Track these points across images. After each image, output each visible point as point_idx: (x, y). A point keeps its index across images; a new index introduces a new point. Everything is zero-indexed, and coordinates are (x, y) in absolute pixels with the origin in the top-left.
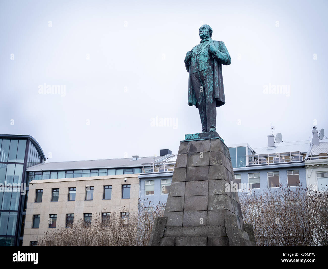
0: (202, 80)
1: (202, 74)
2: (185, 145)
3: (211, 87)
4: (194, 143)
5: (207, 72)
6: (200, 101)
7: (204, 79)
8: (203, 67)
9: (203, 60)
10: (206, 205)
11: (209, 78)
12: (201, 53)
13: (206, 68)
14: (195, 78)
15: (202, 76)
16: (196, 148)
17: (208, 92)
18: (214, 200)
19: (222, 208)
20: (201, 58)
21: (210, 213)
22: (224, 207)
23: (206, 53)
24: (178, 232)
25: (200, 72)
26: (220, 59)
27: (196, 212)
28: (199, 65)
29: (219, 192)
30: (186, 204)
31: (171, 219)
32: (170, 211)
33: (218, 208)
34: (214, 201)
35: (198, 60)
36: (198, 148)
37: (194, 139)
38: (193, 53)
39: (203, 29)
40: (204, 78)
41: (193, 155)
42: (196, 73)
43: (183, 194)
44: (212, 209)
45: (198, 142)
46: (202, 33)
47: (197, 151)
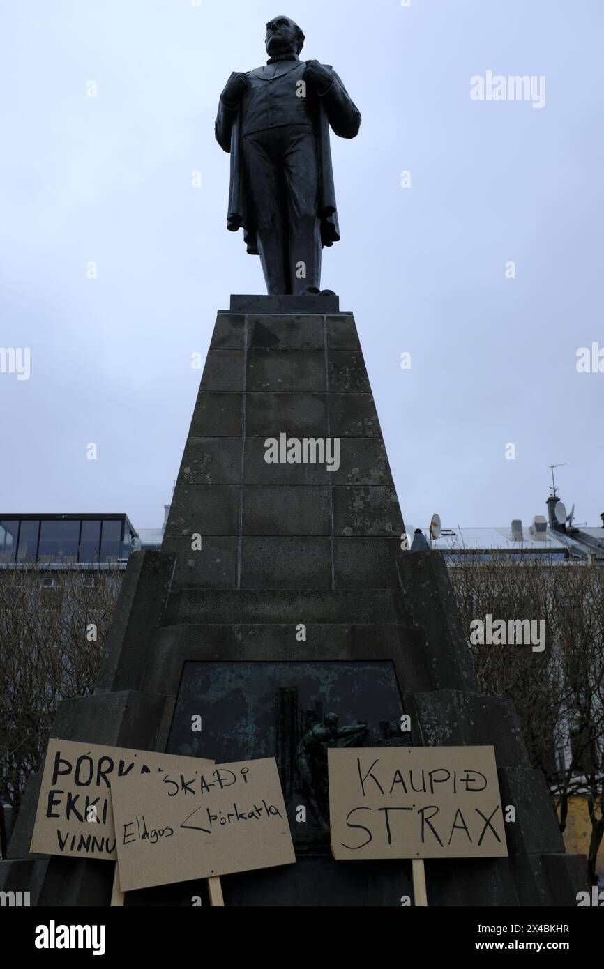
0: (278, 154)
1: (283, 137)
2: (233, 324)
3: (312, 176)
4: (267, 322)
5: (297, 132)
7: (288, 152)
8: (289, 115)
10: (326, 519)
11: (304, 151)
12: (283, 79)
13: (297, 122)
15: (281, 143)
16: (273, 336)
17: (301, 188)
18: (355, 505)
19: (385, 531)
20: (283, 91)
21: (342, 546)
22: (393, 529)
24: (226, 607)
25: (275, 128)
27: (289, 541)
28: (275, 108)
29: (369, 476)
30: (247, 512)
31: (191, 562)
32: (185, 532)
33: (370, 531)
34: (353, 507)
35: (274, 94)
36: (281, 336)
40: (288, 148)
41: (267, 356)
42: (264, 130)
43: (234, 476)
44: (347, 531)
45: (279, 318)
47: (281, 346)
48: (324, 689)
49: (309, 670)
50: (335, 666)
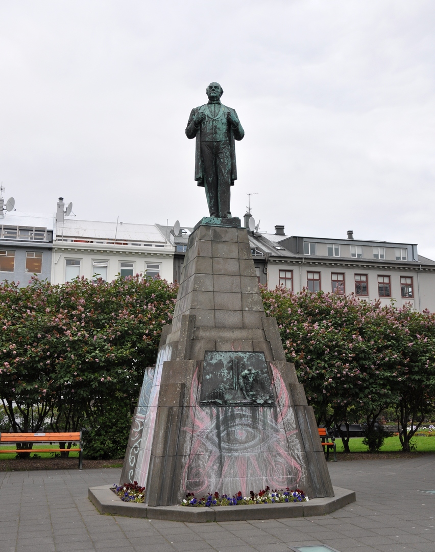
0: (216, 152)
1: (219, 146)
2: (206, 230)
3: (229, 165)
4: (218, 229)
5: (223, 144)
6: (211, 178)
7: (220, 152)
8: (221, 137)
9: (221, 129)
10: (240, 305)
11: (226, 153)
12: (219, 119)
13: (223, 140)
14: (207, 148)
15: (218, 148)
16: (220, 236)
17: (225, 169)
19: (258, 309)
20: (219, 126)
21: (246, 314)
23: (225, 120)
24: (214, 334)
25: (215, 142)
26: (239, 132)
27: (230, 312)
28: (216, 133)
29: (253, 290)
30: (216, 301)
31: (200, 318)
32: (197, 307)
33: (254, 309)
34: (248, 301)
35: (216, 127)
36: (223, 236)
37: (216, 224)
38: (205, 115)
39: (216, 87)
40: (220, 150)
41: (218, 243)
42: (211, 142)
43: (211, 289)
44: (247, 309)
45: (222, 228)
46: (215, 93)
47: (223, 240)
48: (245, 360)
49: (240, 354)
50: (248, 353)
